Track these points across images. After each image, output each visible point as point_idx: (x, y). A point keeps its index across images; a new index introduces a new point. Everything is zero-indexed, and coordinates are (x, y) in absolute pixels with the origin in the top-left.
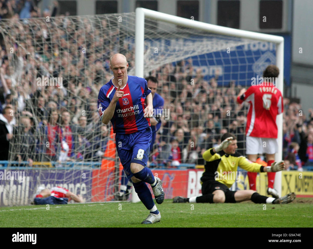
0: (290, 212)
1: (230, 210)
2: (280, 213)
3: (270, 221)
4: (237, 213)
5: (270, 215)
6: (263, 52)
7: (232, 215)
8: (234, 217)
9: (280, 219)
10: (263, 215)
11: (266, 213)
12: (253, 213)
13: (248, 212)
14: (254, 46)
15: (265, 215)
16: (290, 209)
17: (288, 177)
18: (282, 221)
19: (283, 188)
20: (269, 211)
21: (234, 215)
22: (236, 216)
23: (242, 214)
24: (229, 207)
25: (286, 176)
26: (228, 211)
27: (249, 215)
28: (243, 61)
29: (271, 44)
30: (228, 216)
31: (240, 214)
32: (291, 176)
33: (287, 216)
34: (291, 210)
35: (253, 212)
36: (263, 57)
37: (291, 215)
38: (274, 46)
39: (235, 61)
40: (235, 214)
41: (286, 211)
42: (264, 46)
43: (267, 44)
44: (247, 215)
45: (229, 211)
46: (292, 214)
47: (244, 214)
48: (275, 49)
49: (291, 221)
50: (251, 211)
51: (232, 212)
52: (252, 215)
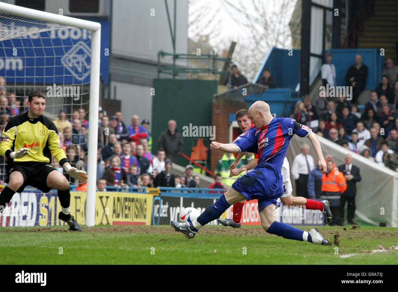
0: (104, 243)
1: (28, 241)
2: (92, 245)
3: (78, 254)
4: (37, 245)
5: (78, 247)
6: (75, 41)
7: (31, 247)
8: (33, 250)
9: (91, 252)
10: (70, 248)
11: (74, 245)
12: (57, 245)
13: (51, 243)
14: (63, 33)
15: (72, 247)
16: (104, 239)
17: (104, 200)
18: (94, 254)
19: (97, 213)
20: (77, 242)
21: (33, 248)
22: (35, 249)
23: (44, 245)
24: (27, 237)
25: (101, 198)
26: (25, 243)
27: (53, 247)
28: (49, 52)
29: (85, 31)
30: (25, 249)
31: (41, 245)
32: (107, 197)
33: (101, 248)
34: (106, 240)
35: (57, 243)
36: (75, 47)
37: (106, 248)
38: (88, 34)
39: (39, 52)
40: (35, 247)
41: (100, 242)
42: (76, 33)
43: (79, 31)
44: (50, 247)
45: (27, 243)
46: (107, 246)
47: (46, 246)
48: (90, 37)
49: (105, 254)
50: (55, 243)
51: (31, 244)
52: (56, 247)
